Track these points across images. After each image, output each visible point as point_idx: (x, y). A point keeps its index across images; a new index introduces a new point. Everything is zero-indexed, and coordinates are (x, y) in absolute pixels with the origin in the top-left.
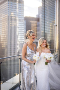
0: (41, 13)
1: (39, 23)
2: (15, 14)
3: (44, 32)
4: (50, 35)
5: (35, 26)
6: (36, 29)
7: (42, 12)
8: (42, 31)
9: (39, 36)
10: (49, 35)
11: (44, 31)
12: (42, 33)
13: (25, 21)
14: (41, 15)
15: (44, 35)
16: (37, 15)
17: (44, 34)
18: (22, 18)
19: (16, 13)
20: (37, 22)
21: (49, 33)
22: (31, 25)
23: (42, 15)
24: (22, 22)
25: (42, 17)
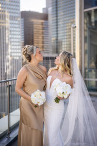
0: (51, 5)
1: (47, 23)
2: (5, 6)
3: (57, 39)
4: (67, 44)
5: (41, 28)
6: (43, 33)
7: (53, 3)
8: (53, 37)
9: (47, 46)
10: (64, 45)
11: (57, 37)
12: (53, 41)
13: (23, 19)
14: (50, 9)
15: (55, 44)
16: (43, 9)
17: (57, 43)
18: (17, 13)
19: (5, 4)
20: (43, 21)
21: (64, 42)
22: (33, 27)
23: (53, 9)
24: (17, 20)
25: (53, 12)
